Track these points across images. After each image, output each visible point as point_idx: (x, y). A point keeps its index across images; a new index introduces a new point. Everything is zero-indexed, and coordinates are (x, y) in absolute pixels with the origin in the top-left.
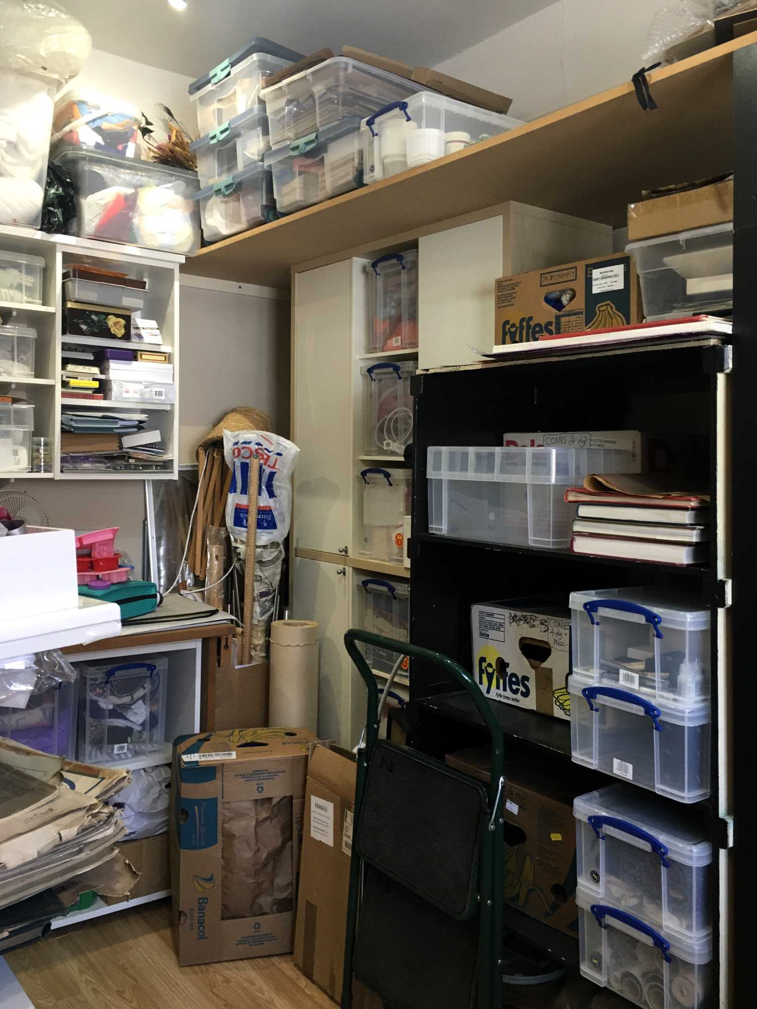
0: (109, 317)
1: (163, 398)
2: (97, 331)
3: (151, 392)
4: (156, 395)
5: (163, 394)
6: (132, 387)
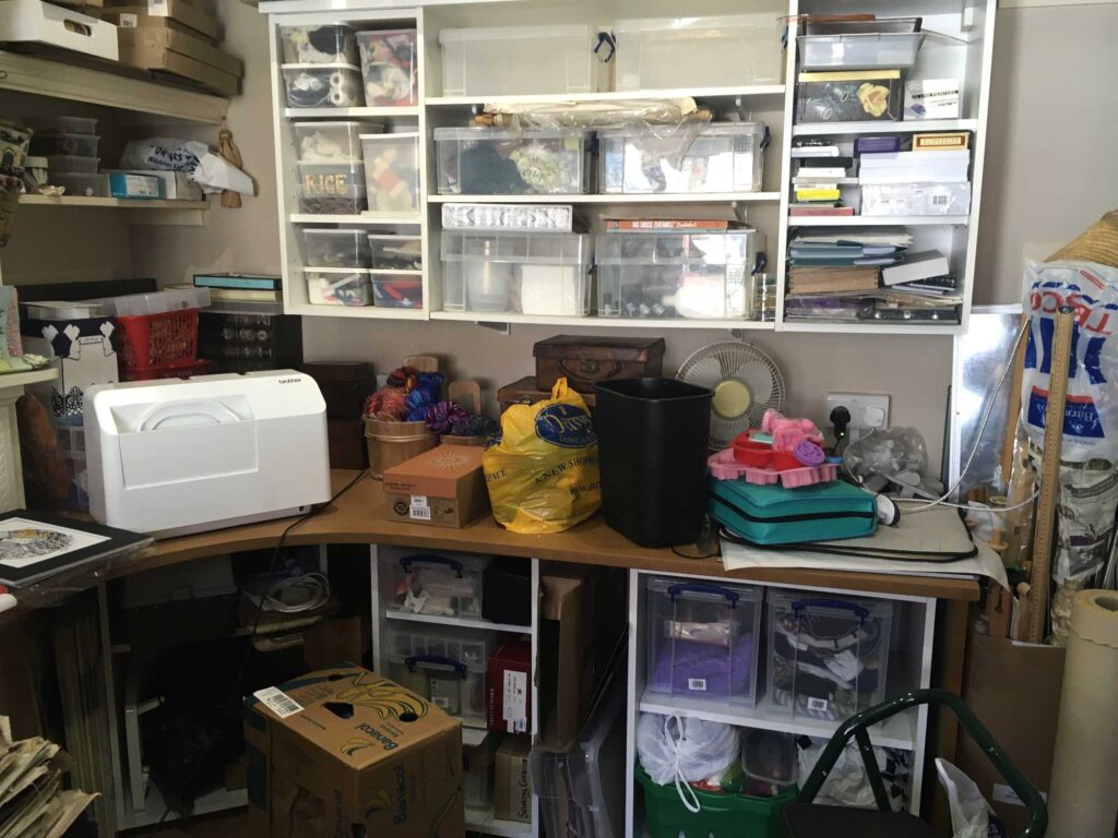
0: (863, 86)
1: (947, 206)
2: (841, 111)
4: (935, 202)
5: (948, 199)
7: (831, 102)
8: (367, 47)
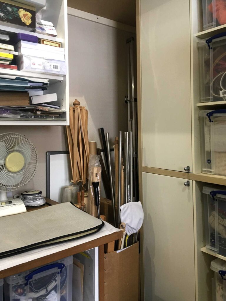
0: (20, 10)
1: (59, 70)
2: (11, 18)
3: (50, 65)
4: (54, 68)
5: (59, 67)
6: (38, 61)
7: (6, 12)
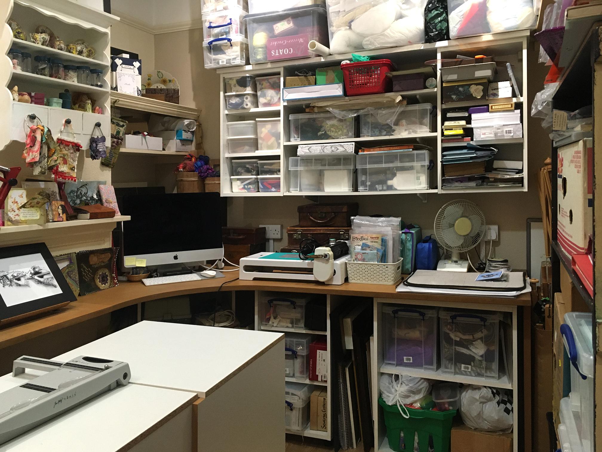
0: (472, 86)
1: (512, 134)
2: (462, 97)
3: (503, 131)
4: (506, 133)
5: (512, 131)
6: (488, 131)
7: (458, 93)
8: (260, 84)
